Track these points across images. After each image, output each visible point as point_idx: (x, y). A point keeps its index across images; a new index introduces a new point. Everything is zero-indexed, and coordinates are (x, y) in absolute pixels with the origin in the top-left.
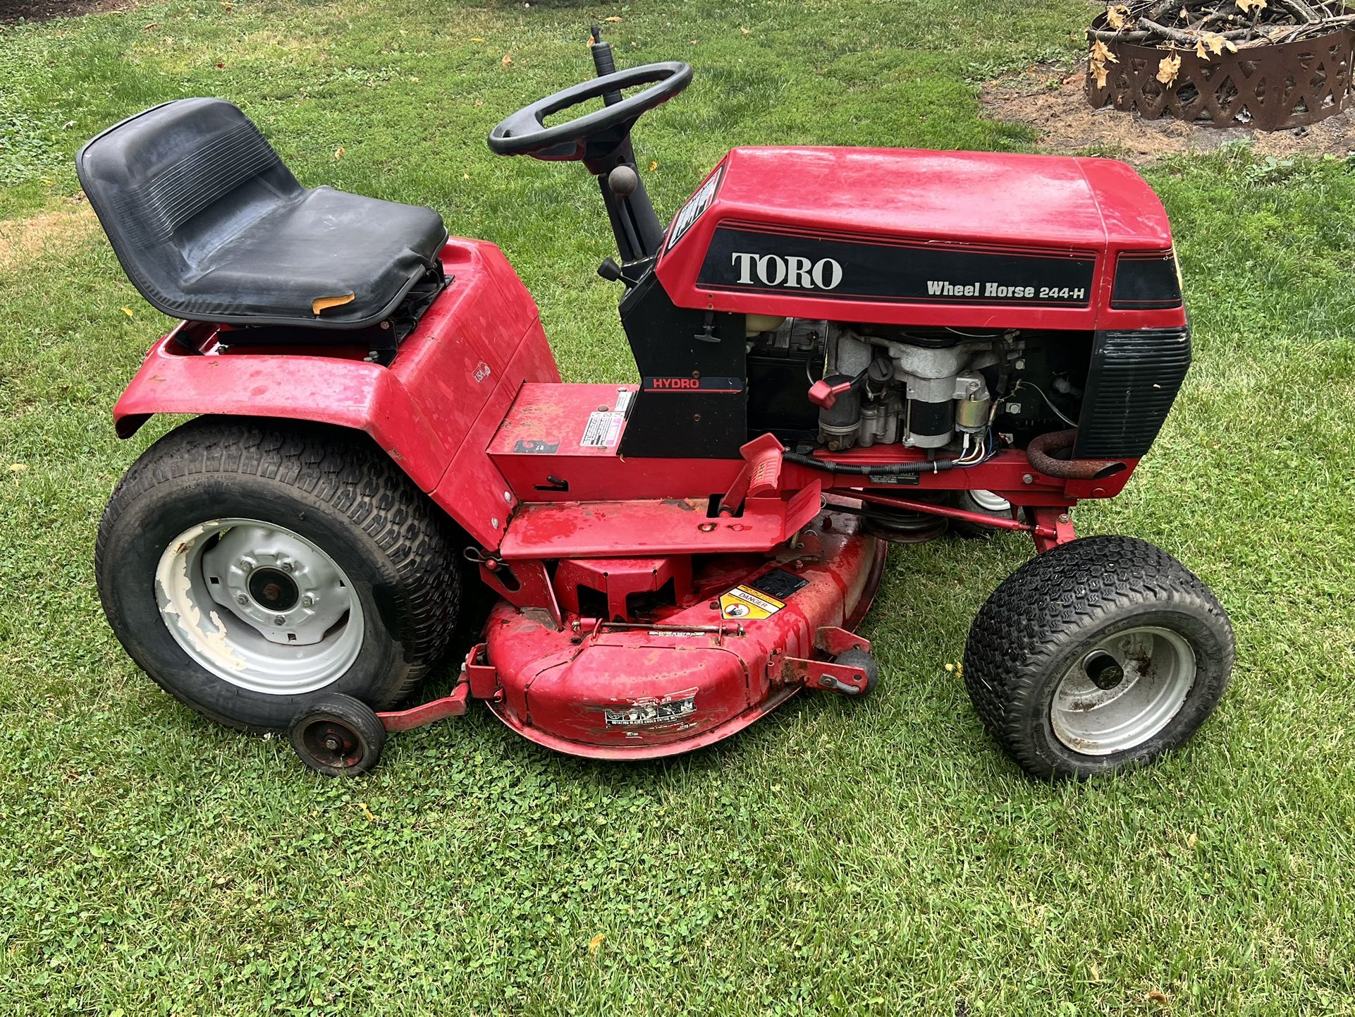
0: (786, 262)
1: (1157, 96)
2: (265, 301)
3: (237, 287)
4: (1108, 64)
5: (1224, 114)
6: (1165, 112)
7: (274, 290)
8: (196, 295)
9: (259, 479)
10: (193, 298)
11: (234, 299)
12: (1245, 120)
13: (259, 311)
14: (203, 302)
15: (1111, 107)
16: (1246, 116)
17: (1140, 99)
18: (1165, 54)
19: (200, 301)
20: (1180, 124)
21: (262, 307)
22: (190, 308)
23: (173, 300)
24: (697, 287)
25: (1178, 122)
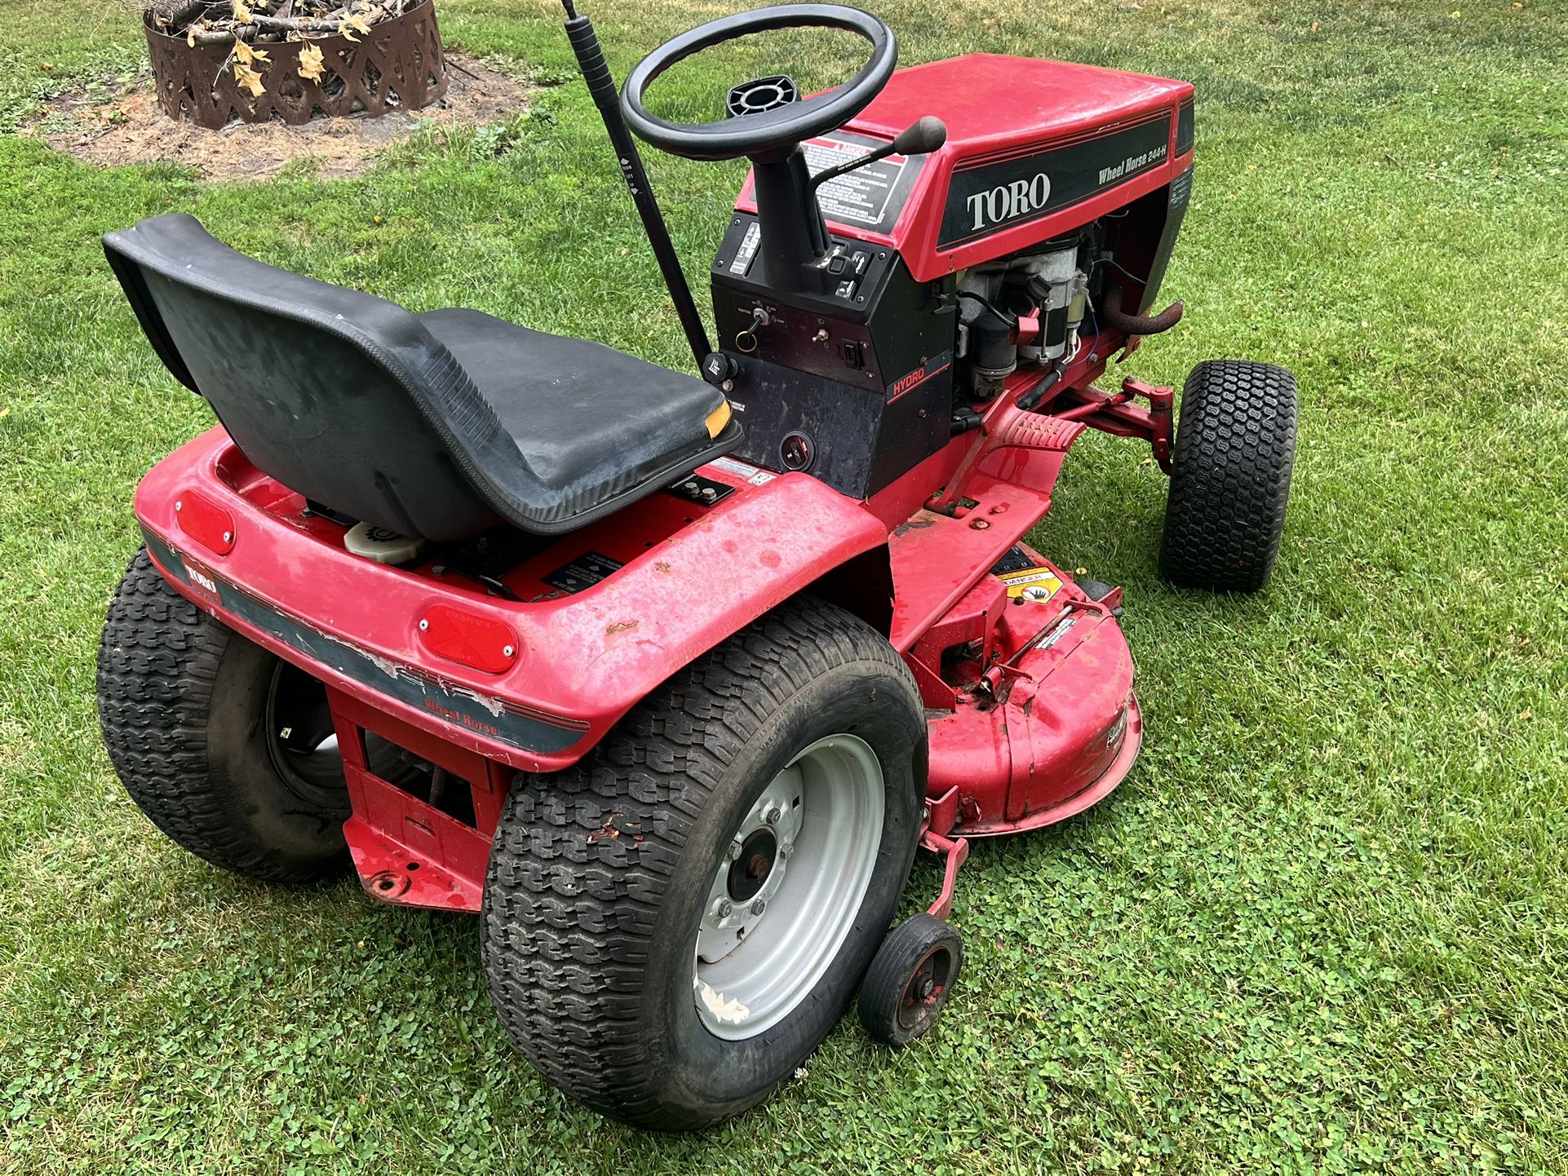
0: (1009, 190)
1: (300, 97)
2: (653, 449)
3: (614, 448)
4: (256, 65)
5: (376, 100)
6: (317, 111)
7: (656, 428)
8: (570, 484)
9: (831, 673)
10: (568, 491)
11: (619, 465)
12: (395, 104)
13: (652, 469)
14: (584, 492)
15: (239, 121)
16: (394, 99)
17: (279, 104)
18: (299, 46)
19: (580, 492)
20: (337, 122)
21: (653, 461)
22: (571, 511)
23: (546, 507)
24: (938, 251)
25: (336, 120)
